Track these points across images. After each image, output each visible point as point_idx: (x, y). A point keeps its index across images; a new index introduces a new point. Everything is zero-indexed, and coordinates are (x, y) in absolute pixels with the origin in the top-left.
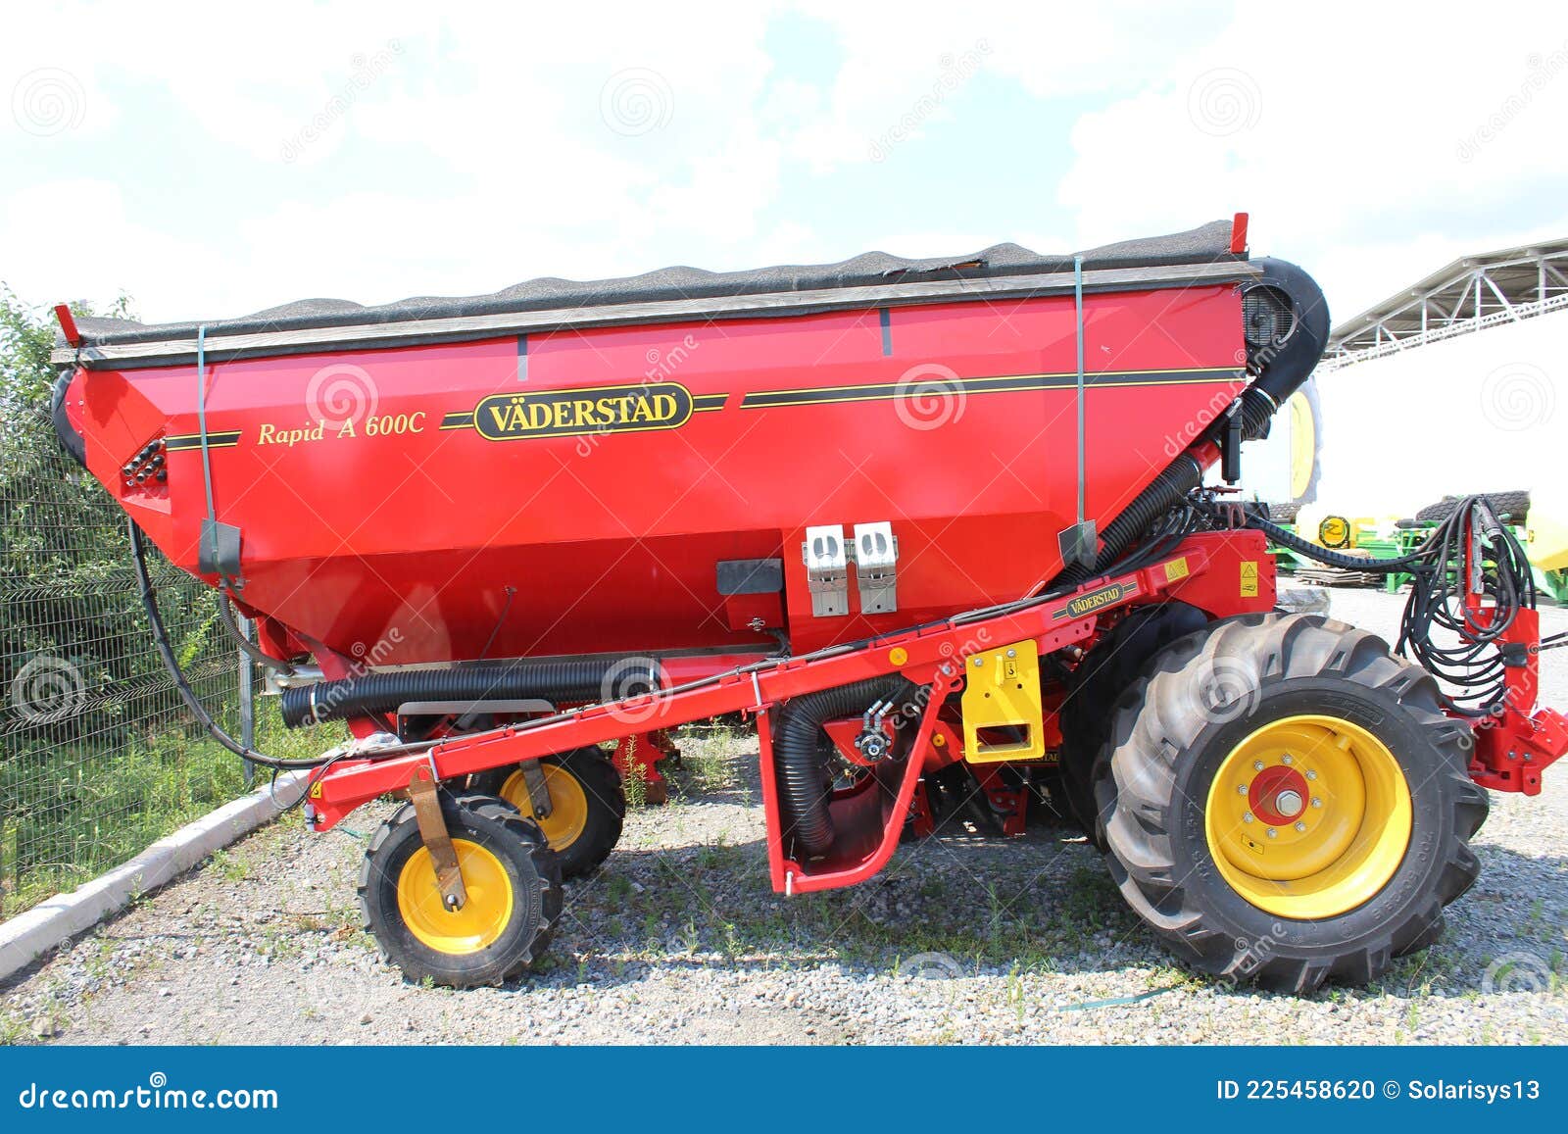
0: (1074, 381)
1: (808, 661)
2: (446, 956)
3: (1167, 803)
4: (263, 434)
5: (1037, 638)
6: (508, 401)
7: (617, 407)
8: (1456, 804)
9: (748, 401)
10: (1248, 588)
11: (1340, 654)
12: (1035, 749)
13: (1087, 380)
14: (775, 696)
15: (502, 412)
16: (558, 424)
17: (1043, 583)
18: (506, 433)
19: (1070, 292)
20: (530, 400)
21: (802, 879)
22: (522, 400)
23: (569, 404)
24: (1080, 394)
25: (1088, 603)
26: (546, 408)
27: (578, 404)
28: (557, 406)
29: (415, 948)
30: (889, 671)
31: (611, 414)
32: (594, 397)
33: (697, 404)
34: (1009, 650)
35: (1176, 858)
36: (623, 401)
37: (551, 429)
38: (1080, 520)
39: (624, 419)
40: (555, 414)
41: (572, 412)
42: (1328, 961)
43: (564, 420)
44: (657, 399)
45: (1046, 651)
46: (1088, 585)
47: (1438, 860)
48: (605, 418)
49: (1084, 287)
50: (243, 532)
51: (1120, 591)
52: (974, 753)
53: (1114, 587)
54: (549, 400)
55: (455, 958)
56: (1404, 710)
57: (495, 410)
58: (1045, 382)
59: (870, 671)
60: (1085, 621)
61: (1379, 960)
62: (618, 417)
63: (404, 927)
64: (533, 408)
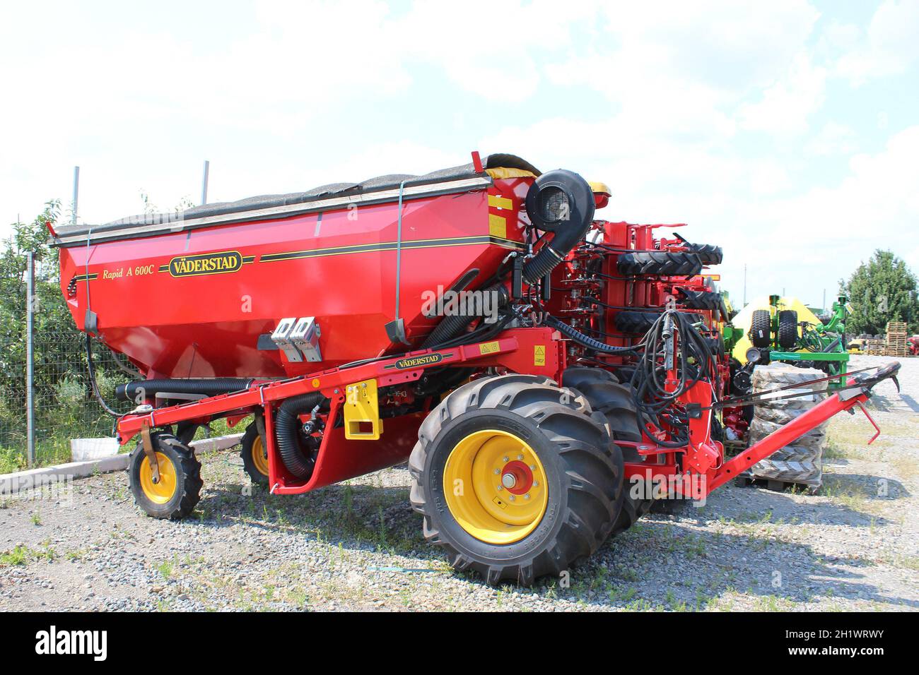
0: (395, 246)
1: (282, 383)
2: (154, 503)
3: (422, 470)
4: (105, 274)
5: (377, 378)
6: (179, 260)
7: (216, 262)
8: (569, 489)
9: (263, 259)
10: (539, 361)
11: (508, 397)
12: (375, 436)
13: (402, 245)
14: (269, 398)
15: (178, 264)
16: (196, 270)
17: (383, 350)
18: (179, 274)
19: (395, 200)
20: (188, 259)
21: (283, 488)
22: (185, 260)
23: (200, 261)
24: (399, 251)
25: (413, 362)
26: (192, 262)
27: (203, 261)
28: (196, 261)
29: (144, 499)
30: (311, 390)
31: (214, 265)
32: (208, 258)
33: (245, 260)
34: (362, 384)
35: (426, 499)
36: (218, 259)
37: (194, 272)
38: (397, 318)
39: (219, 268)
40: (195, 266)
41: (201, 264)
42: (500, 568)
43: (199, 269)
44: (230, 258)
45: (382, 385)
46: (413, 353)
47: (558, 521)
48: (212, 267)
49: (403, 197)
50: (98, 315)
51: (440, 357)
52: (349, 435)
53: (436, 355)
54: (193, 259)
55: (157, 505)
56: (541, 432)
57: (176, 264)
58: (381, 247)
59: (305, 390)
60: (415, 372)
61: (527, 573)
62: (217, 267)
63: (141, 488)
64: (188, 262)
